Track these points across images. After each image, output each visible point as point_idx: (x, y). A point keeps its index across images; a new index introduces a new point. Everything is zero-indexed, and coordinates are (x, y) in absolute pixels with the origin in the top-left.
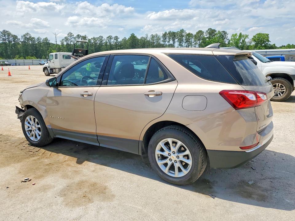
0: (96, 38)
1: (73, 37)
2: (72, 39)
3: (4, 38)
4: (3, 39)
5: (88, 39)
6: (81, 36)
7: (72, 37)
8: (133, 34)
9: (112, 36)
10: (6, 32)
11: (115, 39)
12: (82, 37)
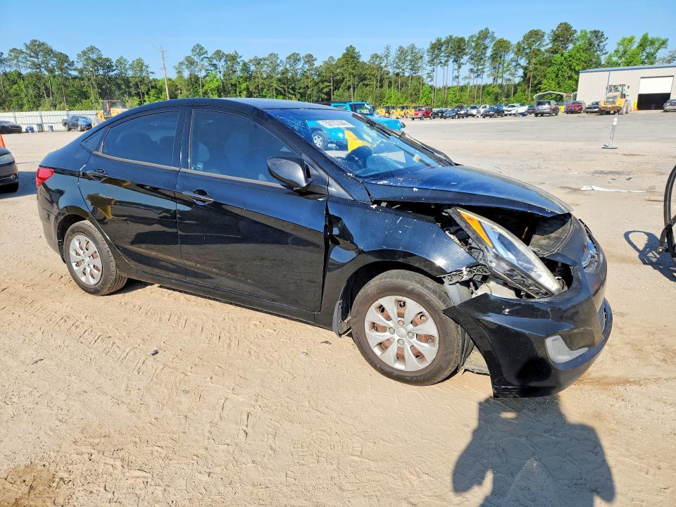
0: (261, 60)
1: (205, 55)
2: (202, 63)
3: (35, 60)
4: (34, 63)
5: (241, 63)
6: (223, 54)
7: (202, 57)
8: (351, 46)
9: (298, 54)
10: (39, 46)
11: (305, 63)
12: (227, 56)
